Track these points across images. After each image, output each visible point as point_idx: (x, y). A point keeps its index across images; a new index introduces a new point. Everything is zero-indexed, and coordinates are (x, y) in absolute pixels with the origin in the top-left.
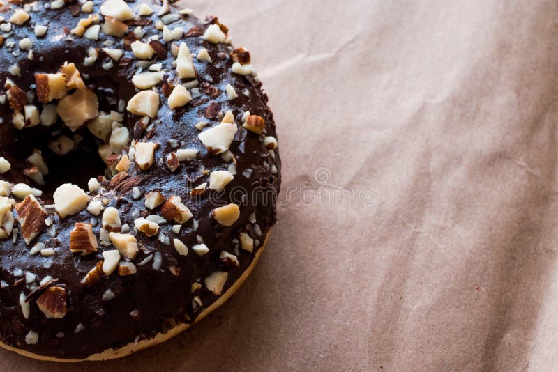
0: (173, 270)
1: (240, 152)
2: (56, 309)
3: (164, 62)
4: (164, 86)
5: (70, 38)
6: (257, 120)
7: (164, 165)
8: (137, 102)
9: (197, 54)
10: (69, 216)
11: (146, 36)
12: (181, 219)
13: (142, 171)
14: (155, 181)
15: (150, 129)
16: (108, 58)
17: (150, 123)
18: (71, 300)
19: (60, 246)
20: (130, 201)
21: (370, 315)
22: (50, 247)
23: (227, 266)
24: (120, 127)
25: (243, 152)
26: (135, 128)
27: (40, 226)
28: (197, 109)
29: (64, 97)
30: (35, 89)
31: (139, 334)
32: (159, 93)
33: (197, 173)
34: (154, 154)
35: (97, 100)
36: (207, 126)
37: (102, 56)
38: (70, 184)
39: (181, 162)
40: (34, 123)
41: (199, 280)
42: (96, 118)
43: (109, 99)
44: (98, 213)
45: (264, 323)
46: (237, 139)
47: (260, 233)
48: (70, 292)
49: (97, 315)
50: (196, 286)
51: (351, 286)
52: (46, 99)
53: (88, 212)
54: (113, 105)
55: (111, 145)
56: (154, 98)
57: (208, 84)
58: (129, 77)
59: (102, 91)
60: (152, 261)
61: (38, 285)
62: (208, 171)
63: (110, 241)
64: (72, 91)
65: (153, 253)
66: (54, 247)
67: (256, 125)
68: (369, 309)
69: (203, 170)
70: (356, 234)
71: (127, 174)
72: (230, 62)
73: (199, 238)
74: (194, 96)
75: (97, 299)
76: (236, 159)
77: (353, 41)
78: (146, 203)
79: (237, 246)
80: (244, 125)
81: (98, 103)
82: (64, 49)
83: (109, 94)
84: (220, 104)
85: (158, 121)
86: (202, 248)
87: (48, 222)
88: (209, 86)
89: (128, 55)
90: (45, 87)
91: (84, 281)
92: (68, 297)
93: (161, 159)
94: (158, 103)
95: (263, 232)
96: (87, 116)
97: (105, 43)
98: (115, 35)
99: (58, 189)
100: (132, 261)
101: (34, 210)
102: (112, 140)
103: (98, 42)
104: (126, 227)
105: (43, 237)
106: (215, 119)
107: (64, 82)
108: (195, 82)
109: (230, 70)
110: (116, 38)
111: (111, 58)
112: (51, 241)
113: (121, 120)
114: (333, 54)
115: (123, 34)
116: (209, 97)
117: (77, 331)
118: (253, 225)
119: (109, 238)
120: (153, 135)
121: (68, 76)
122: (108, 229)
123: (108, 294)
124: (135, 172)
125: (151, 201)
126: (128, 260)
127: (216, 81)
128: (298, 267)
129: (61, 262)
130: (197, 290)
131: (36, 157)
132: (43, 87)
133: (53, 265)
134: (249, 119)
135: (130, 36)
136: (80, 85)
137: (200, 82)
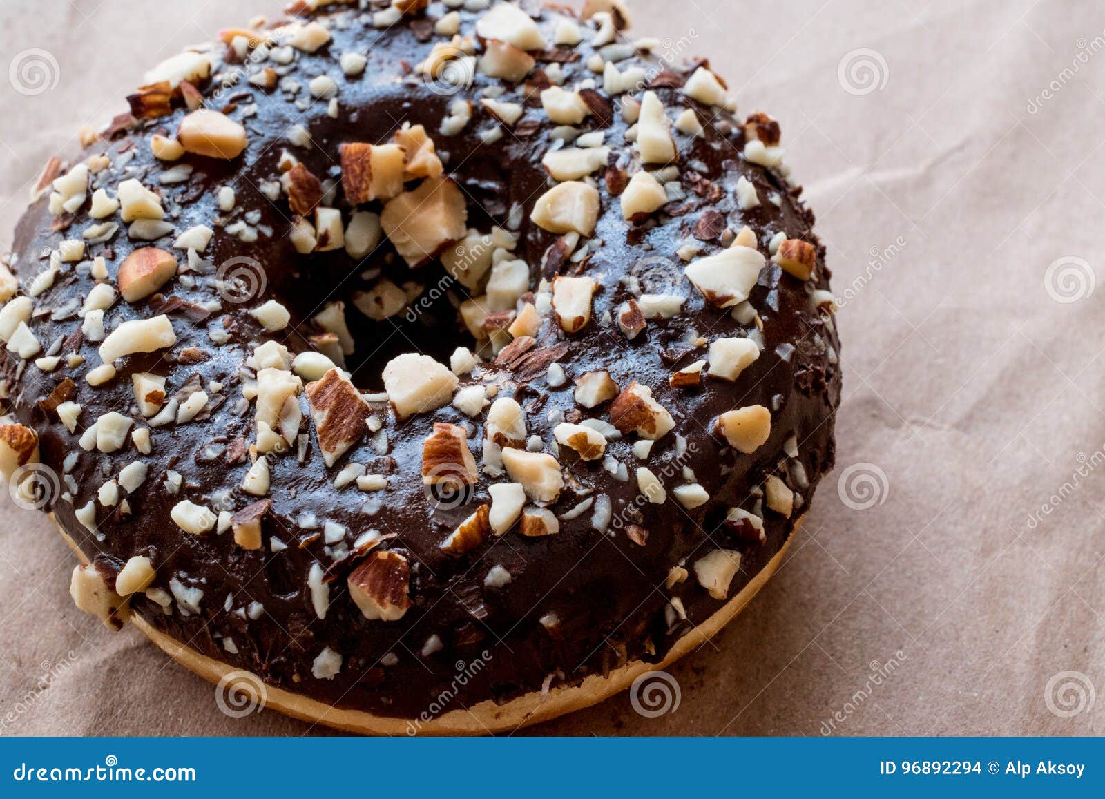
0: (633, 533)
1: (770, 308)
2: (388, 598)
3: (609, 131)
4: (609, 175)
5: (412, 79)
6: (801, 249)
7: (612, 325)
8: (554, 202)
9: (674, 120)
10: (414, 416)
11: (568, 81)
12: (652, 429)
13: (567, 334)
14: (595, 355)
15: (579, 257)
16: (492, 121)
17: (579, 246)
18: (418, 582)
19: (398, 473)
20: (542, 392)
21: (1024, 679)
22: (374, 472)
23: (741, 539)
24: (510, 260)
25: (775, 308)
26: (544, 259)
27: (356, 430)
28: (677, 223)
29: (397, 195)
30: (338, 176)
31: (551, 670)
32: (598, 188)
33: (681, 344)
34: (592, 303)
35: (463, 205)
36: (701, 254)
37: (480, 116)
38: (417, 355)
39: (648, 321)
40: (335, 243)
41: (683, 563)
42: (460, 241)
43: (488, 203)
44: (476, 410)
45: (794, 687)
46: (763, 283)
47: (804, 480)
48: (417, 565)
49: (472, 618)
50: (678, 573)
51: (980, 619)
52: (361, 196)
53: (456, 409)
54: (496, 217)
55: (489, 297)
56: (588, 196)
57: (698, 177)
58: (534, 158)
59: (475, 186)
60: (591, 511)
61: (351, 547)
62: (706, 340)
63: (504, 468)
64: (414, 183)
65: (594, 494)
66: (385, 473)
67: (801, 260)
68: (1020, 667)
69: (693, 339)
70: (984, 517)
71: (534, 341)
72: (741, 141)
73: (688, 473)
74: (672, 197)
75: (473, 584)
76: (763, 321)
77: (961, 148)
78: (577, 396)
79: (760, 501)
80: (774, 258)
81: (465, 212)
82: (402, 101)
83: (490, 193)
84: (725, 215)
85: (597, 242)
86: (694, 492)
87: (372, 423)
88: (700, 181)
89: (534, 116)
90: (363, 169)
91: (448, 543)
92: (414, 576)
93: (607, 314)
94: (598, 208)
95: (810, 480)
96: (444, 233)
97: (486, 91)
98: (507, 77)
99: (391, 364)
100: (551, 507)
101: (343, 400)
102: (493, 286)
103: (471, 89)
104: (535, 440)
105: (361, 453)
106: (715, 241)
107: (400, 164)
108: (673, 171)
109: (740, 155)
110: (508, 85)
111: (498, 119)
112: (377, 462)
113: (513, 246)
114: (920, 169)
115: (523, 75)
116: (701, 201)
117: (426, 651)
118: (791, 462)
119: (502, 461)
120: (586, 268)
121: (409, 150)
122: (501, 441)
123: (497, 575)
124: (553, 337)
125: (590, 390)
126: (542, 505)
127: (716, 173)
128: (864, 577)
129: (399, 504)
130: (677, 584)
131: (332, 315)
132: (357, 169)
133: (383, 509)
134: (786, 246)
135: (538, 79)
136: (435, 169)
137: (682, 171)
